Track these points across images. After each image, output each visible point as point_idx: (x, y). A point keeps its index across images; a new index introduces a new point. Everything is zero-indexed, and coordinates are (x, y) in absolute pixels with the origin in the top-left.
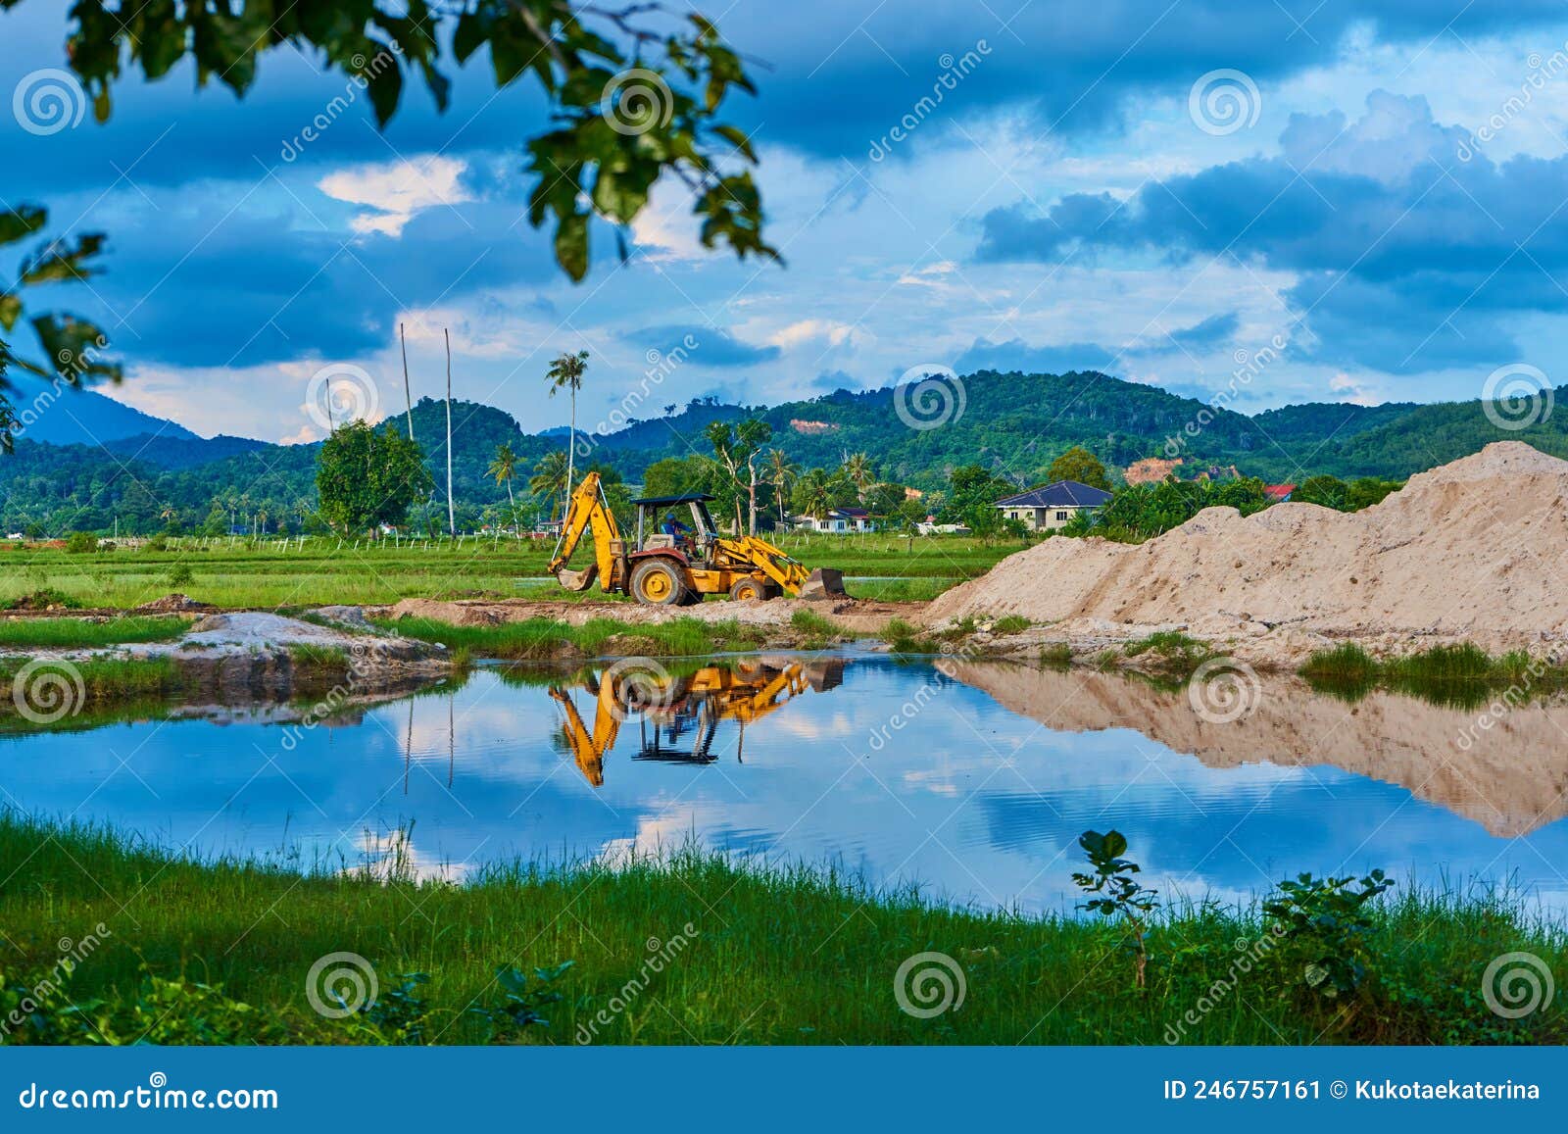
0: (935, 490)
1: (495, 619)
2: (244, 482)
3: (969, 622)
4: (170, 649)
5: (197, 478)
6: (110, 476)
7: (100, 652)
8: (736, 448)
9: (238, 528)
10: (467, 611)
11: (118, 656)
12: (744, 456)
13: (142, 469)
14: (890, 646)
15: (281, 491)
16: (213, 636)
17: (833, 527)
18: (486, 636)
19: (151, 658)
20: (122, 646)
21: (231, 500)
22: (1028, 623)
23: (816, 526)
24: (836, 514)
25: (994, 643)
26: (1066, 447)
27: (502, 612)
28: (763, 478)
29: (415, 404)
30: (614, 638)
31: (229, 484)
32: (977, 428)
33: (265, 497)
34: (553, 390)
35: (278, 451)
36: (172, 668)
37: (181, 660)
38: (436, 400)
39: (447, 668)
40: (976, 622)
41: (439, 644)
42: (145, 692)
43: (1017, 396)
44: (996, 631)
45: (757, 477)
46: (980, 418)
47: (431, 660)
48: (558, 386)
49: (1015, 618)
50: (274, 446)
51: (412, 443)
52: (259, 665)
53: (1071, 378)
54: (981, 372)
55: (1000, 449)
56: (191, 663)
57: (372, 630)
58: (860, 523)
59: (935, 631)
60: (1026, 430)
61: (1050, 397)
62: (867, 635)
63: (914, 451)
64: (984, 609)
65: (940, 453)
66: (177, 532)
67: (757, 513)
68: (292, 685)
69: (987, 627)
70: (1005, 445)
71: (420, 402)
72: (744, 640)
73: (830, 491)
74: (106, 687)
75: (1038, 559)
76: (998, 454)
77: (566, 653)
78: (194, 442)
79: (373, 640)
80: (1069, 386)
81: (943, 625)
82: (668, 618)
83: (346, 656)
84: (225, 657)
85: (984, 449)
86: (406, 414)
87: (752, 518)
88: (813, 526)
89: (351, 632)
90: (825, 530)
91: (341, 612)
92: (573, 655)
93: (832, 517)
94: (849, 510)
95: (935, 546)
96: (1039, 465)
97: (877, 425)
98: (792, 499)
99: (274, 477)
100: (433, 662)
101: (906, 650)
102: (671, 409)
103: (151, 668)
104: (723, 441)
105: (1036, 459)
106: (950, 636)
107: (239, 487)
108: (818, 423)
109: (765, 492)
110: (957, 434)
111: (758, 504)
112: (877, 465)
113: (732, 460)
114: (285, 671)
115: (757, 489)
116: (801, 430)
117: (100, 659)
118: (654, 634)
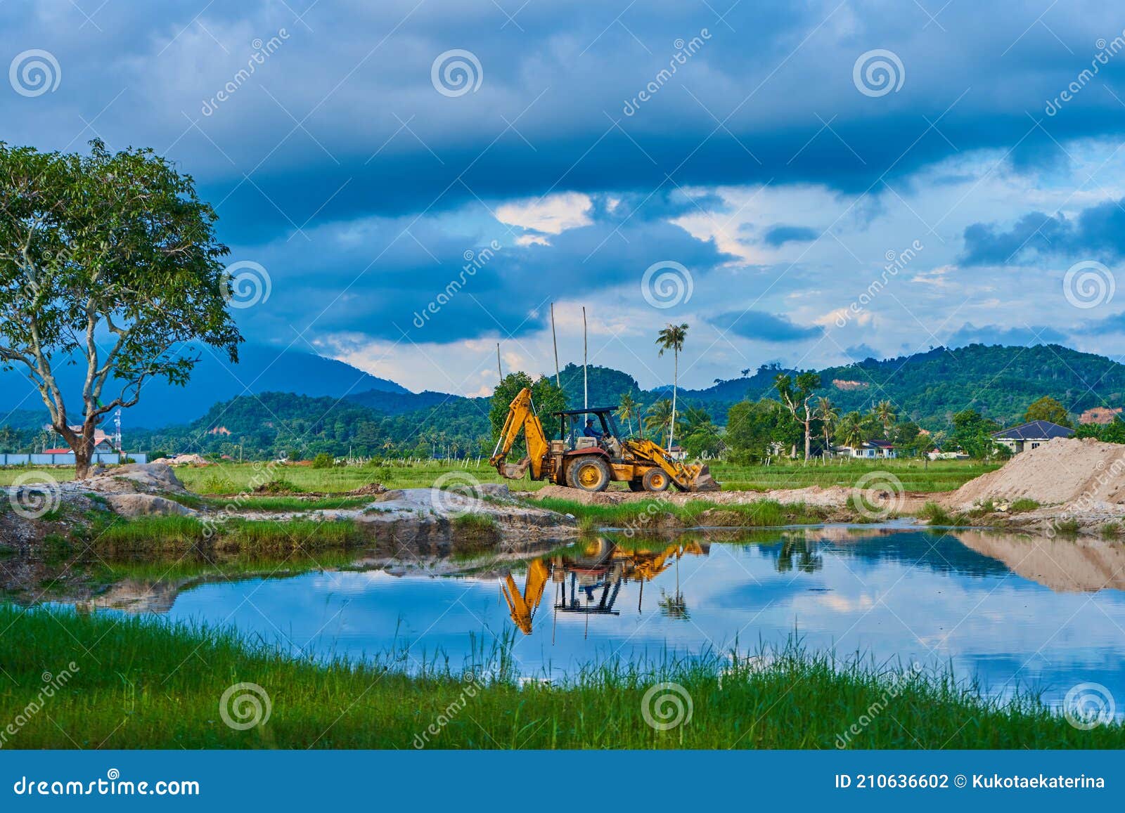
0: (938, 430)
1: (615, 501)
2: (442, 423)
3: (989, 504)
4: (356, 514)
5: (409, 420)
6: (349, 420)
7: (299, 515)
8: (795, 393)
9: (438, 455)
10: (593, 495)
11: (313, 518)
12: (801, 400)
13: (371, 414)
14: (927, 521)
15: (467, 431)
16: (391, 505)
17: (866, 454)
18: (608, 511)
19: (338, 519)
20: (317, 511)
21: (433, 436)
22: (1037, 504)
23: (854, 453)
24: (868, 445)
25: (1012, 518)
26: (1036, 399)
27: (620, 497)
28: (815, 415)
29: (562, 368)
30: (708, 512)
31: (432, 424)
32: (970, 385)
33: (457, 434)
34: (661, 352)
35: (466, 402)
36: (356, 529)
37: (363, 522)
38: (578, 365)
39: (575, 533)
40: (994, 504)
41: (568, 515)
42: (333, 546)
43: (999, 362)
44: (1011, 511)
45: (811, 414)
46: (972, 379)
47: (562, 527)
48: (665, 349)
49: (1026, 501)
50: (464, 399)
51: (559, 389)
52: (424, 527)
53: (1039, 349)
54: (972, 345)
55: (986, 401)
56: (371, 525)
57: (516, 502)
58: (885, 451)
59: (962, 511)
60: (1005, 387)
61: (1023, 363)
62: (908, 515)
63: (923, 402)
64: (999, 495)
65: (942, 404)
66: (395, 456)
67: (811, 441)
68: (450, 543)
69: (1004, 508)
70: (990, 397)
71: (567, 367)
72: (810, 516)
73: (863, 427)
74: (301, 542)
75: (1043, 455)
76: (986, 405)
77: (670, 523)
78: (408, 396)
79: (516, 509)
80: (1037, 355)
81: (968, 507)
82: (749, 501)
83: (494, 522)
84: (398, 521)
85: (974, 400)
86: (556, 376)
87: (807, 445)
88: (851, 453)
89: (499, 503)
90: (859, 457)
91: (492, 488)
92: (675, 524)
93: (865, 447)
94: (878, 442)
95: (944, 465)
96: (1015, 412)
97: (896, 384)
98: (835, 434)
99: (462, 420)
100: (564, 528)
101: (941, 523)
102: (746, 372)
103: (337, 527)
104: (785, 388)
105: (1013, 408)
106: (974, 514)
107: (439, 427)
108: (853, 382)
109: (816, 426)
110: (954, 390)
111: (811, 435)
112: (896, 412)
113: (792, 402)
114: (446, 532)
115: (811, 423)
116: (841, 388)
117: (298, 520)
118: (740, 509)
